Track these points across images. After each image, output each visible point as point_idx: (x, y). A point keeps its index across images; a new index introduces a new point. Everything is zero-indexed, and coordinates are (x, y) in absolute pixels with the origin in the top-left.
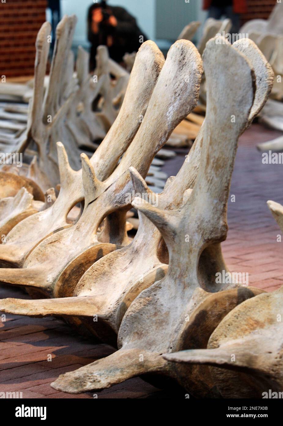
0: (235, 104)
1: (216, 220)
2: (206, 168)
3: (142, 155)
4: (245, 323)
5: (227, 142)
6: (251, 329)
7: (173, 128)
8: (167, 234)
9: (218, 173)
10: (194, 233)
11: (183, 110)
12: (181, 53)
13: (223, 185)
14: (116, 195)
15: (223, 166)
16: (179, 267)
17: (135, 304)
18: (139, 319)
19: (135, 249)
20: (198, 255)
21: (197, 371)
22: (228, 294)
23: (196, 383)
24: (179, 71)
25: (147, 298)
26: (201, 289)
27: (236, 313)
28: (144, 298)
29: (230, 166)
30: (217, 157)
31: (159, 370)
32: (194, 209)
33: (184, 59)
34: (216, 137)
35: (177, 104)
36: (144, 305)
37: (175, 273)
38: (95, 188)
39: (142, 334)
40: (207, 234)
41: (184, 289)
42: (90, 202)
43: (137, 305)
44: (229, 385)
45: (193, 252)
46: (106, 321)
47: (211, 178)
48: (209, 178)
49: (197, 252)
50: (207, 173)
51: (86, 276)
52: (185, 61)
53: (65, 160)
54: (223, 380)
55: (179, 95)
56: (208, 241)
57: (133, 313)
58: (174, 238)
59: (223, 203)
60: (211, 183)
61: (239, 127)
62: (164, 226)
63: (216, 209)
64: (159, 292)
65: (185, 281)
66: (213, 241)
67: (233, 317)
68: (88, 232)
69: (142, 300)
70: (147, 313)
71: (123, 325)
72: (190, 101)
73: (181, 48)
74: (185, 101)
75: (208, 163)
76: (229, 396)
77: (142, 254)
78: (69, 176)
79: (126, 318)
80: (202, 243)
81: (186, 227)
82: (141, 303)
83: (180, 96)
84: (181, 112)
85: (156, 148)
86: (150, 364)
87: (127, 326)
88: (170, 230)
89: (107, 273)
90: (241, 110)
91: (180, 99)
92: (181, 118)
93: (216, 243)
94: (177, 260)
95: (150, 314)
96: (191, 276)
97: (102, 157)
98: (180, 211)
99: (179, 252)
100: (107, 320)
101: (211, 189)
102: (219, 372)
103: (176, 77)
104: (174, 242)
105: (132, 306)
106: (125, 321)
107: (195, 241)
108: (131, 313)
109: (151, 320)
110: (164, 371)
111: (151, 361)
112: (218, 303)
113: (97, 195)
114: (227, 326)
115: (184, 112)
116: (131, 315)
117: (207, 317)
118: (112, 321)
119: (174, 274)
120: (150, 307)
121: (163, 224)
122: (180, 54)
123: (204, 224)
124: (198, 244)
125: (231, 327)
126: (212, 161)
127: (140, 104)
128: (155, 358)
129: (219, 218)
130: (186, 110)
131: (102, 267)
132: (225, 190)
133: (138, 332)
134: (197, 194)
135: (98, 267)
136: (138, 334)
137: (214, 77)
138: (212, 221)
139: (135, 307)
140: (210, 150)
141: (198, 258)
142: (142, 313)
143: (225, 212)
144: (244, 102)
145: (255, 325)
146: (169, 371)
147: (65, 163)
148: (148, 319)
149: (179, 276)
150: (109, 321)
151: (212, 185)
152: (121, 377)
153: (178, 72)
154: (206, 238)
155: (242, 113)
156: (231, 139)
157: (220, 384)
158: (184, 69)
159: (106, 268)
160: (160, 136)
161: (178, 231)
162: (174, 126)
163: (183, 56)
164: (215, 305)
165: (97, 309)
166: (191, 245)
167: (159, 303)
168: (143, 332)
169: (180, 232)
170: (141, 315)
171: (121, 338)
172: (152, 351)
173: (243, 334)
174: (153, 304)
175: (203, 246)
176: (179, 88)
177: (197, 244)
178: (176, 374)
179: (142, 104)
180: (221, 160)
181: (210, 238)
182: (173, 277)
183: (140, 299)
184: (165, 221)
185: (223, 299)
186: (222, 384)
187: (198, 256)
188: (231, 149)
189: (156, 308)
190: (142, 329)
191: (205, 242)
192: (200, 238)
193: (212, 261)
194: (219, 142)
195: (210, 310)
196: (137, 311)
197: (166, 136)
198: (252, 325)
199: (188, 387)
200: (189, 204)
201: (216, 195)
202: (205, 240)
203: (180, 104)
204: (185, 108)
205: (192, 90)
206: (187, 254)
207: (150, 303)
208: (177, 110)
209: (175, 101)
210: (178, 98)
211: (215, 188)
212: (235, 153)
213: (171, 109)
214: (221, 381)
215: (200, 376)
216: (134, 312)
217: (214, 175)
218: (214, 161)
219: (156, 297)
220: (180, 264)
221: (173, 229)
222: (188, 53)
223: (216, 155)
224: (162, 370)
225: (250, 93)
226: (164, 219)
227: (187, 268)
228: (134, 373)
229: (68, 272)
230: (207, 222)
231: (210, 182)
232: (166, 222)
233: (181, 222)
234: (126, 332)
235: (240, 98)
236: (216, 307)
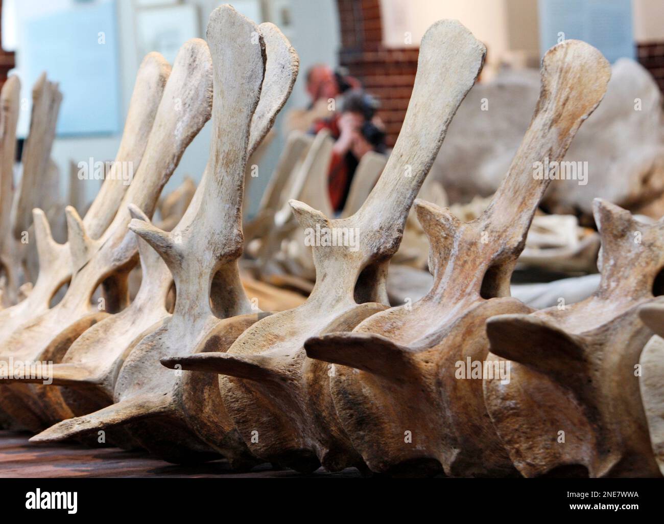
0: (244, 81)
1: (229, 229)
2: (216, 167)
3: (145, 192)
4: (263, 339)
5: (238, 130)
6: (270, 344)
7: (183, 149)
8: (172, 260)
9: (229, 170)
10: (204, 251)
11: (195, 123)
12: (191, 54)
13: (235, 183)
14: (113, 250)
15: (234, 161)
16: (188, 299)
17: (135, 352)
18: (140, 368)
19: (138, 307)
20: (210, 277)
21: (209, 409)
22: (246, 318)
23: (209, 424)
24: (189, 77)
25: (150, 343)
26: (213, 317)
27: (252, 330)
28: (146, 344)
29: (243, 158)
30: (226, 151)
31: (162, 410)
32: (204, 223)
33: (194, 61)
34: (225, 126)
35: (186, 118)
36: (147, 351)
37: (184, 307)
38: (86, 249)
39: (143, 383)
40: (219, 249)
41: (194, 322)
42: (80, 267)
43: (137, 352)
44: (246, 416)
45: (203, 275)
46: (100, 386)
47: (222, 178)
48: (219, 179)
49: (209, 274)
50: (217, 173)
51: (76, 347)
52: (196, 63)
53: (45, 231)
54: (239, 409)
55: (189, 105)
56: (221, 258)
57: (133, 363)
58: (181, 264)
59: (237, 207)
60: (222, 184)
61: (250, 109)
62: (169, 249)
63: (228, 215)
64: (165, 335)
65: (194, 314)
66: (226, 258)
67: (250, 335)
68: (77, 305)
69: (144, 347)
70: (150, 360)
71: (120, 378)
72: (203, 111)
73: (191, 48)
74: (196, 112)
75: (217, 161)
76: (247, 430)
77: (146, 311)
78: (50, 251)
79: (124, 369)
80: (214, 262)
81: (195, 248)
82: (142, 350)
83: (190, 107)
84: (192, 127)
85: (163, 179)
86: (151, 405)
87: (126, 378)
88: (175, 253)
89: (101, 340)
90: (252, 87)
91: (191, 110)
92: (193, 134)
93: (231, 261)
94: (186, 291)
95: (154, 359)
96: (202, 305)
97: (96, 215)
98: (187, 230)
99: (187, 281)
100: (102, 384)
101: (222, 192)
102: (233, 400)
103: (185, 85)
104: (182, 268)
105: (132, 355)
106: (123, 373)
107: (206, 261)
108: (130, 363)
109: (156, 366)
110: (169, 411)
111: (153, 402)
112: (233, 328)
113: (89, 257)
114: (242, 344)
115: (195, 125)
116: (130, 365)
117: (220, 344)
118: (107, 385)
119: (183, 309)
120: (154, 353)
121: (168, 246)
122: (190, 56)
123: (216, 237)
124: (210, 264)
125: (246, 344)
126: (221, 157)
127: (143, 135)
128: (158, 398)
129: (232, 226)
130: (198, 123)
131: (96, 334)
132: (238, 190)
133: (139, 383)
134: (206, 204)
135: (90, 334)
136: (139, 384)
137: (219, 53)
138: (224, 232)
139: (135, 355)
140: (219, 143)
141: (209, 281)
142: (144, 361)
143: (240, 218)
144: (254, 77)
145: (275, 340)
146: (175, 410)
147: (46, 235)
148: (152, 365)
149: (188, 309)
150: (103, 385)
151: (222, 186)
152: (115, 417)
153: (188, 79)
154: (218, 255)
155: (252, 91)
156: (241, 125)
157: (236, 416)
158: (194, 73)
159: (101, 334)
160: (167, 162)
161: (185, 254)
162: (184, 146)
163: (193, 57)
164: (230, 330)
165: (88, 374)
166: (201, 267)
167: (164, 346)
168: (145, 381)
169: (188, 255)
170: (143, 363)
171: (118, 394)
172: (155, 393)
173: (260, 350)
174: (157, 349)
175: (215, 265)
176: (190, 97)
177: (208, 264)
178: (183, 413)
179: (145, 135)
180: (232, 153)
181: (223, 253)
182: (181, 313)
183: (141, 346)
184: (170, 242)
185: (240, 324)
186: (238, 415)
187: (210, 279)
188: (242, 138)
189: (160, 353)
190: (144, 379)
191: (217, 260)
192: (212, 255)
193: (229, 288)
194: (229, 132)
195: (224, 336)
196: (138, 359)
197: (175, 161)
198: (271, 340)
199: (199, 428)
200: (198, 219)
201: (228, 198)
202: (218, 257)
203: (190, 117)
204: (196, 120)
205: (204, 96)
206: (198, 280)
207: (153, 348)
208: (187, 125)
209: (184, 114)
210: (188, 110)
211: (226, 189)
212: (247, 142)
213: (180, 125)
214: (236, 412)
215: (212, 416)
216: (134, 361)
217: (225, 174)
218: (224, 156)
219: (161, 341)
220: (189, 295)
221: (180, 252)
222: (199, 53)
223: (226, 148)
224: (166, 410)
225: (260, 64)
226: (167, 240)
227: (197, 296)
228: (133, 415)
229: (52, 350)
230: (218, 234)
231: (220, 183)
232: (170, 244)
233: (189, 242)
234: (124, 385)
235: (250, 73)
236: (231, 332)
